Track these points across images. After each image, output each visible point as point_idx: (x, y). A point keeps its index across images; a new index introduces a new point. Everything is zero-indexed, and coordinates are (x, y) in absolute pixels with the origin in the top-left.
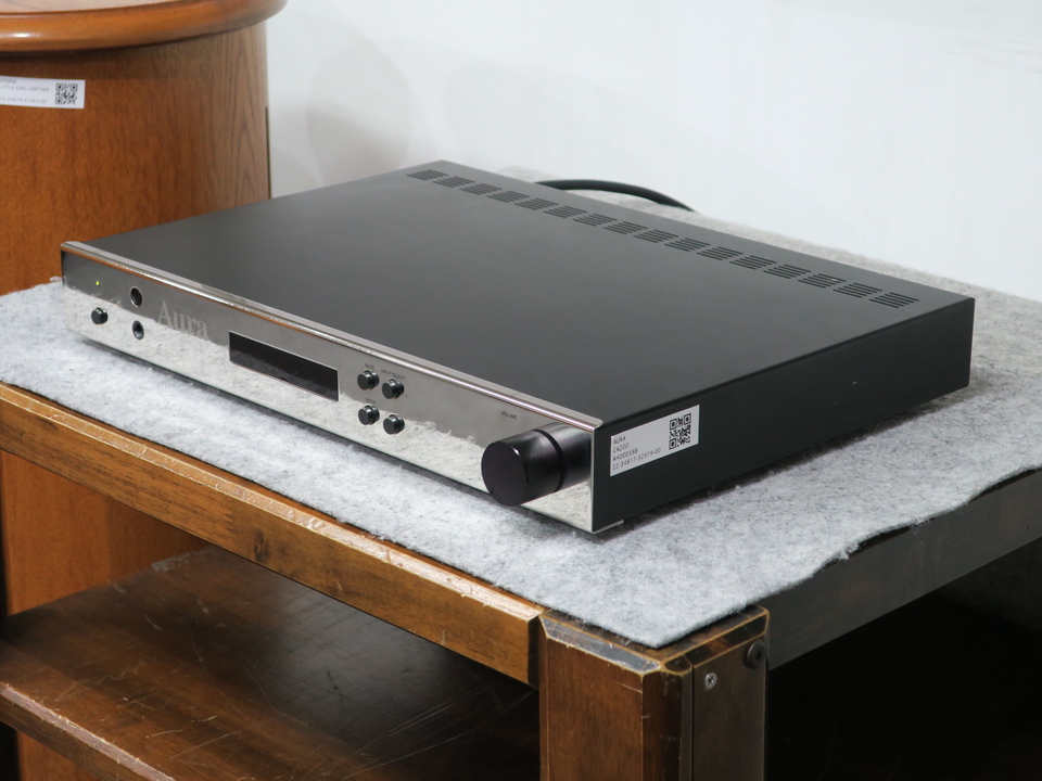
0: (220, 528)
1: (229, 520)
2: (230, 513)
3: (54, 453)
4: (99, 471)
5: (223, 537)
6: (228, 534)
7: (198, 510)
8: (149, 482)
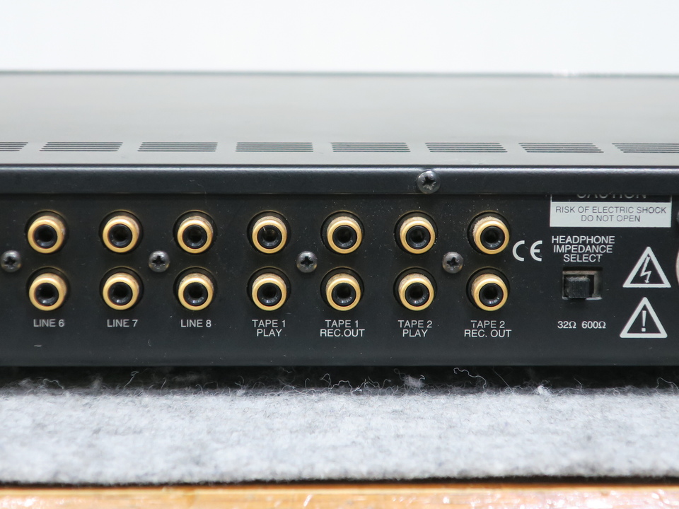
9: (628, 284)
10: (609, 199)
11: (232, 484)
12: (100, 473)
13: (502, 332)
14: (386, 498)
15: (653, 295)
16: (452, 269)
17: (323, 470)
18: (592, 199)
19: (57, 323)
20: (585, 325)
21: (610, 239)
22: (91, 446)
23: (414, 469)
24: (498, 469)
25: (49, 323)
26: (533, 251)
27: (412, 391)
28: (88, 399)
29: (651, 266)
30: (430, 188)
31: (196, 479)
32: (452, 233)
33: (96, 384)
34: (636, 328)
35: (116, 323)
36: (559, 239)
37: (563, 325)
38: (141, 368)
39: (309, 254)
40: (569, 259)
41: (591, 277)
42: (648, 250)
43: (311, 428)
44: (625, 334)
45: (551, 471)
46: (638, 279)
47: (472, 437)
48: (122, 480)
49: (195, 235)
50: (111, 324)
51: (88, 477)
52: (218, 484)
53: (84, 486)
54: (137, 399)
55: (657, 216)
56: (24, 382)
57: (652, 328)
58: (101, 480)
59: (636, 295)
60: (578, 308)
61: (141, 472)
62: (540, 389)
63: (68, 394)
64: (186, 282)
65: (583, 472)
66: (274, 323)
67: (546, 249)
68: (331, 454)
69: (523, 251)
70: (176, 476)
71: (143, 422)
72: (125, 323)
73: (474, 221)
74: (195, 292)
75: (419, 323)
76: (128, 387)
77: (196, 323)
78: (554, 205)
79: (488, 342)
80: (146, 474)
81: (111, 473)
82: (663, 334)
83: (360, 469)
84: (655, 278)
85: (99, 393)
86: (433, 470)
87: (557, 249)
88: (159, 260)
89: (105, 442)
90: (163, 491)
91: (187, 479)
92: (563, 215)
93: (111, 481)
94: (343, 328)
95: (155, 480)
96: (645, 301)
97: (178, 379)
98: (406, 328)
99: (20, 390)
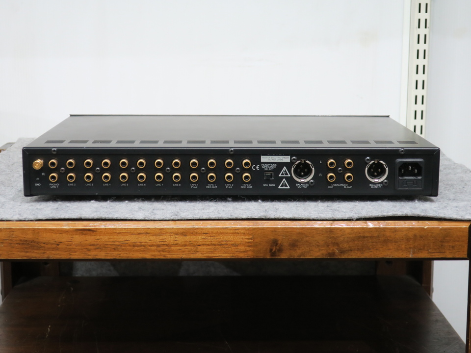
0: (242, 248)
1: (250, 241)
2: (251, 237)
3: (90, 247)
4: (134, 246)
5: (245, 251)
6: (248, 249)
7: (224, 242)
8: (181, 239)
9: (280, 175)
10: (275, 155)
11: (184, 220)
13: (250, 187)
14: (219, 223)
15: (286, 178)
16: (238, 172)
17: (205, 217)
18: (271, 155)
19: (144, 185)
20: (270, 185)
21: (275, 165)
22: (152, 212)
23: (225, 217)
24: (244, 217)
25: (142, 185)
26: (257, 167)
27: (229, 201)
28: (151, 203)
29: (285, 171)
30: (232, 153)
31: (176, 219)
32: (238, 163)
33: (153, 200)
34: (282, 186)
35: (158, 185)
36: (263, 165)
37: (265, 185)
38: (164, 196)
39: (204, 168)
40: (266, 169)
41: (271, 174)
42: (285, 167)
43: (203, 209)
44: (279, 187)
45: (256, 217)
46: (282, 174)
47: (240, 211)
48: (160, 219)
49: (176, 164)
52: (181, 220)
53: (151, 220)
54: (163, 203)
55: (287, 159)
56: (135, 199)
57: (286, 186)
58: (155, 219)
59: (282, 178)
60: (268, 181)
62: (259, 201)
63: (146, 202)
64: (175, 175)
65: (263, 217)
66: (195, 185)
67: (260, 167)
68: (207, 214)
69: (255, 167)
70: (172, 218)
71: (164, 208)
72: (160, 185)
73: (243, 161)
74: (177, 177)
75: (230, 185)
76: (161, 200)
77: (177, 185)
78: (262, 157)
79: (247, 189)
81: (157, 218)
82: (289, 187)
83: (213, 217)
84: (287, 174)
85: (154, 202)
86: (229, 217)
87: (263, 167)
88: (168, 170)
89: (156, 212)
90: (169, 222)
91: (174, 219)
92: (264, 159)
94: (212, 186)
95: (167, 219)
96: (284, 180)
97: (173, 198)
98: (227, 186)
99: (135, 201)
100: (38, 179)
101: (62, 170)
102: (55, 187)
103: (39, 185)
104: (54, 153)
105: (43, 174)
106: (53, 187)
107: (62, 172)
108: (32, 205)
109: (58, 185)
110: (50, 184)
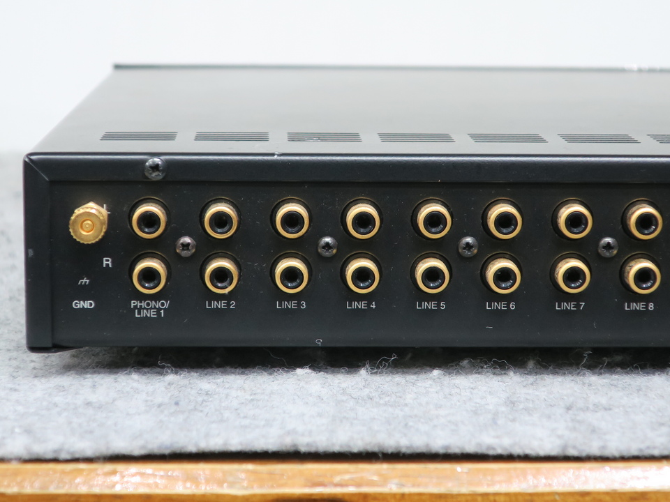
12: (604, 447)
19: (508, 306)
33: (531, 364)
38: (593, 349)
50: (559, 306)
51: (595, 450)
56: (465, 363)
61: (643, 446)
72: (572, 306)
80: (648, 448)
89: (585, 417)
93: (617, 454)
95: (656, 453)
100: (85, 281)
101: (186, 246)
102: (152, 314)
103: (87, 305)
104: (155, 176)
105: (107, 262)
106: (144, 313)
107: (185, 254)
108: (61, 389)
109: (166, 305)
110: (133, 303)
